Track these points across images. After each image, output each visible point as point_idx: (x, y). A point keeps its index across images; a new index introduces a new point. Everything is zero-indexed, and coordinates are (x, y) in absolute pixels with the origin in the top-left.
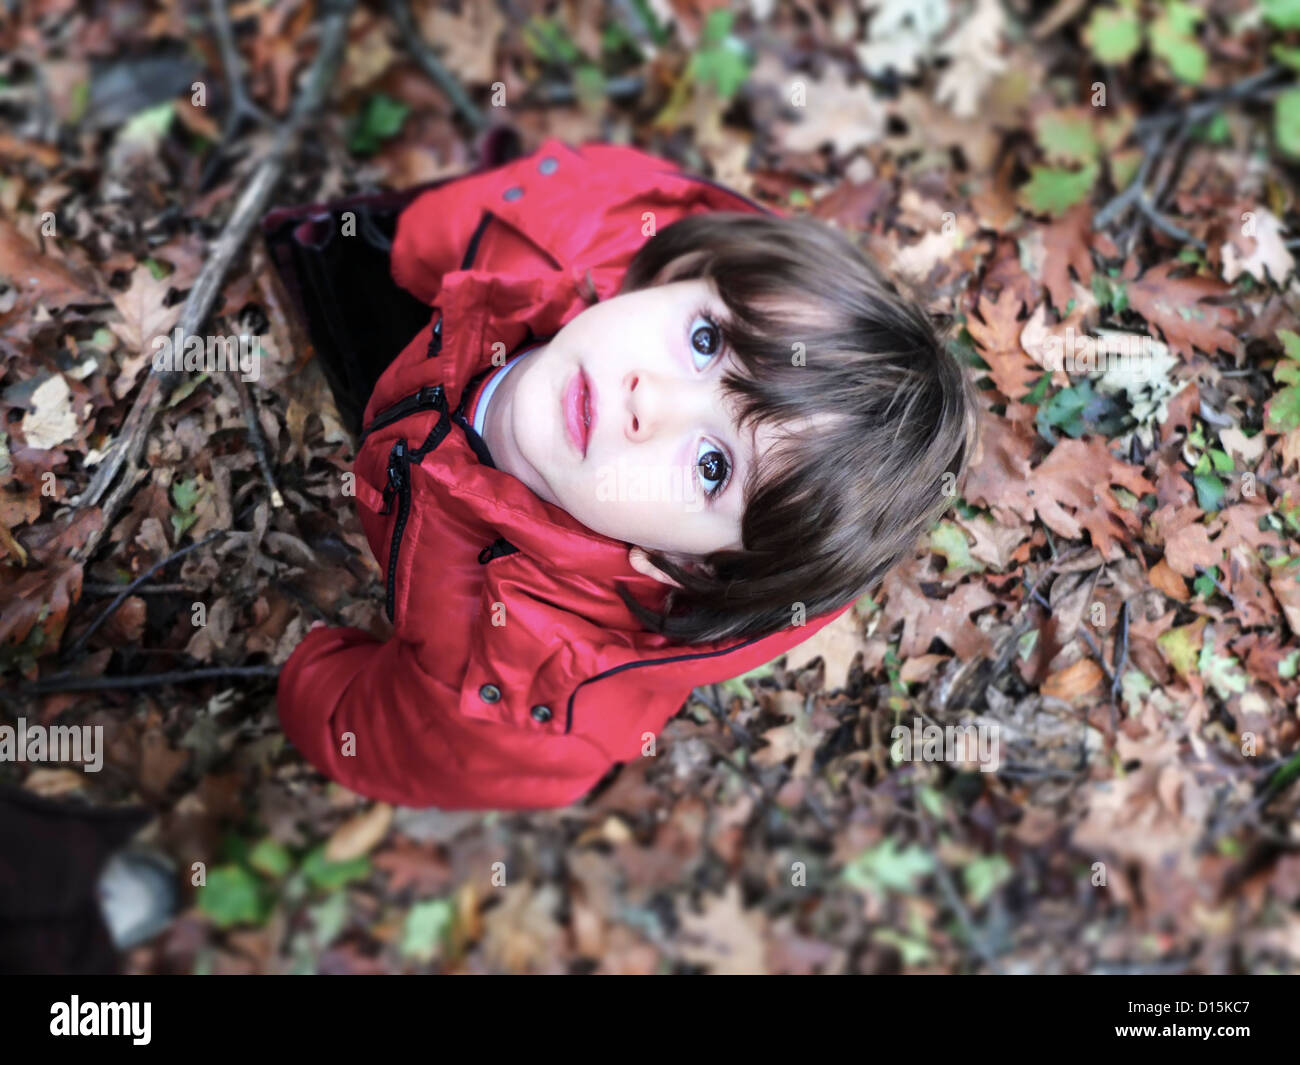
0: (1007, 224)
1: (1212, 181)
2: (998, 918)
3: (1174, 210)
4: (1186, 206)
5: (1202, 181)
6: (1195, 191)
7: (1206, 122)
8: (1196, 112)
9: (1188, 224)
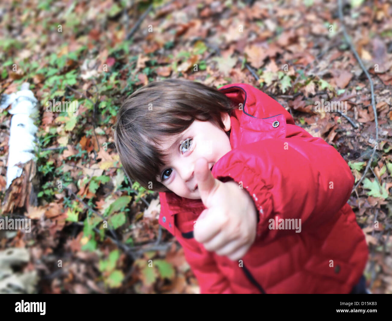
0: (182, 278)
1: (143, 234)
2: (364, 155)
3: (155, 238)
4: (152, 236)
5: (144, 236)
6: (148, 236)
7: (128, 245)
8: (127, 248)
9: (157, 231)
